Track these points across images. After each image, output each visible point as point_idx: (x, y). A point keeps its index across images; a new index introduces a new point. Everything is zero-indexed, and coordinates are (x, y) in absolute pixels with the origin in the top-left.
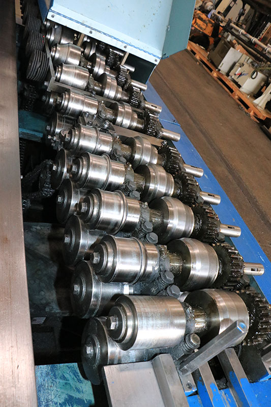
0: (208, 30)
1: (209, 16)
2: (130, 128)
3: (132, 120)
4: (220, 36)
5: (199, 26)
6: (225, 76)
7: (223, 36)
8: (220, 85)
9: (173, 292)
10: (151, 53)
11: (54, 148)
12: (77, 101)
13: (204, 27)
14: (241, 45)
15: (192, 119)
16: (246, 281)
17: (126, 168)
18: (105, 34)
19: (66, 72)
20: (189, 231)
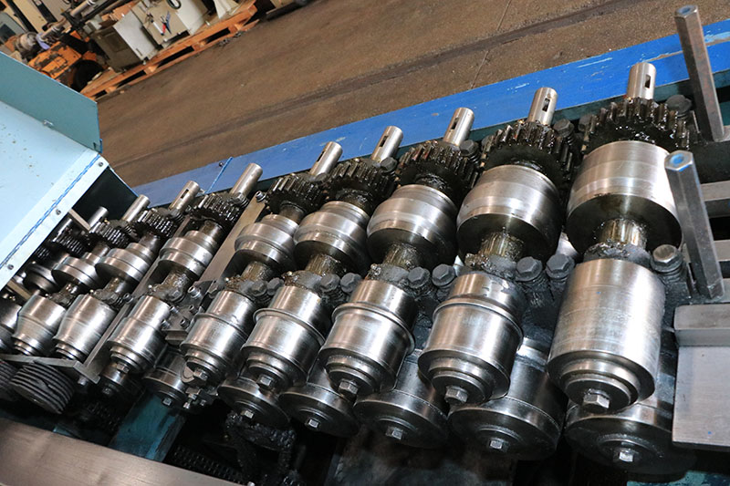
0: (70, 56)
1: (45, 46)
2: (214, 250)
3: (199, 241)
4: (87, 40)
5: (58, 70)
6: (161, 52)
7: (88, 35)
8: (172, 66)
9: (562, 268)
10: (85, 169)
11: (211, 403)
12: (134, 334)
13: (62, 62)
14: (114, 8)
15: (219, 132)
16: (567, 127)
17: (292, 284)
18: (22, 243)
19: (71, 338)
20: (444, 202)
